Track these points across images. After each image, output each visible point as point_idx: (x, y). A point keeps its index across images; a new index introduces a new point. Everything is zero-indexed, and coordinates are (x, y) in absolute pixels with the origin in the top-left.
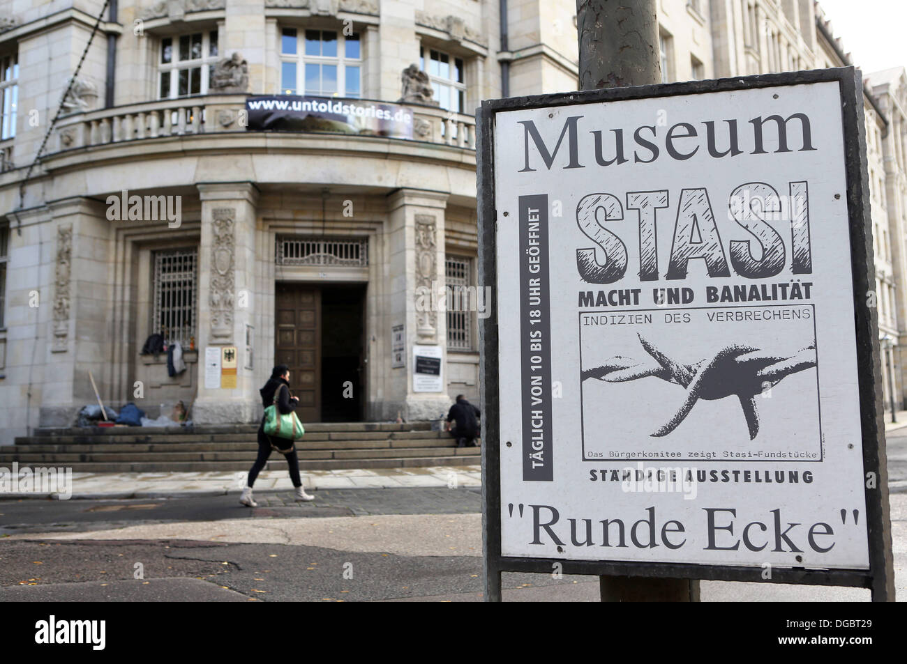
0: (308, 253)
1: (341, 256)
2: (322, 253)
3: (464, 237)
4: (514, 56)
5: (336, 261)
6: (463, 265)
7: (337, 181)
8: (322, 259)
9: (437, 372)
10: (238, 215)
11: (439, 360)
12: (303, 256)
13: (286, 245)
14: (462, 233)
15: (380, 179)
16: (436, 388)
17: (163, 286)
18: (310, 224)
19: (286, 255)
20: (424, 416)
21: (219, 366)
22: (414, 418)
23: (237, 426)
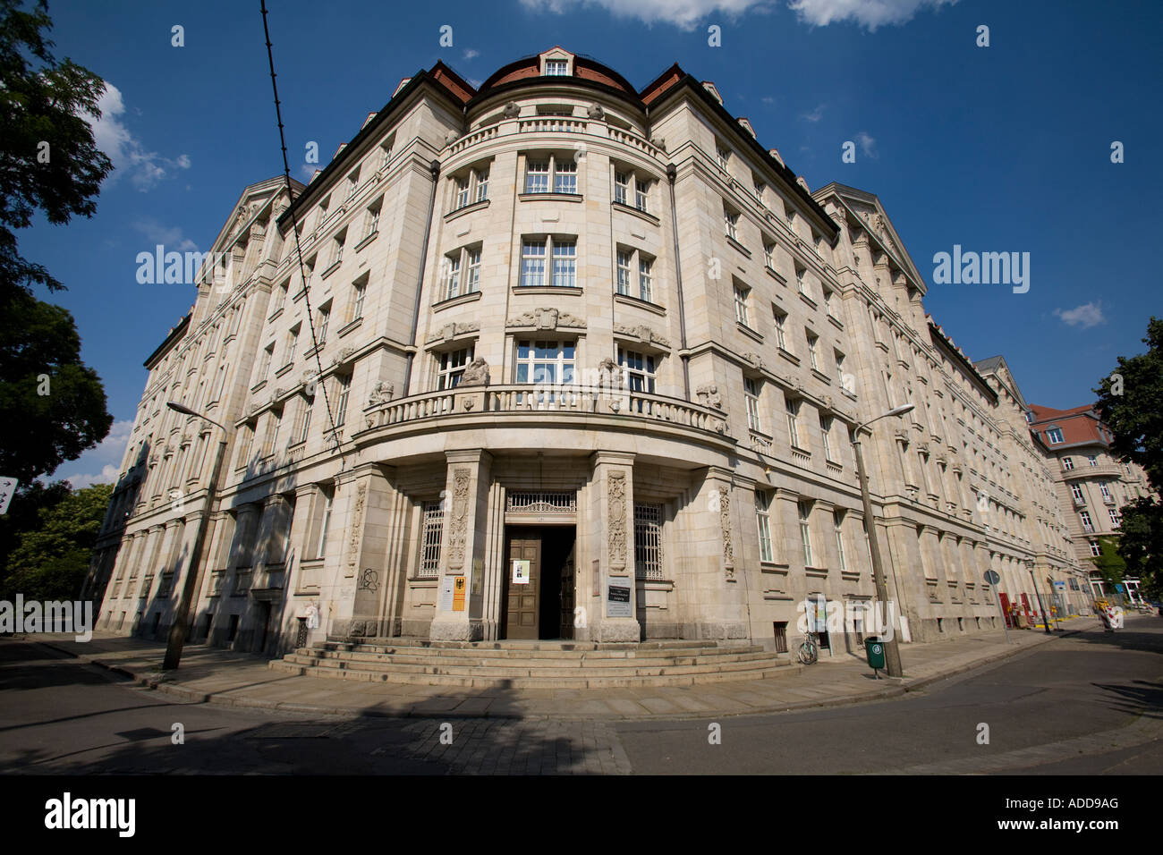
0: (530, 502)
1: (556, 505)
2: (541, 502)
4: (691, 352)
5: (552, 508)
6: (655, 510)
7: (547, 446)
8: (541, 506)
9: (625, 599)
10: (471, 474)
11: (629, 589)
12: (526, 504)
13: (514, 496)
15: (580, 444)
16: (627, 613)
17: (429, 527)
18: (531, 480)
19: (514, 504)
20: (615, 638)
21: (452, 592)
22: (606, 639)
23: (462, 643)
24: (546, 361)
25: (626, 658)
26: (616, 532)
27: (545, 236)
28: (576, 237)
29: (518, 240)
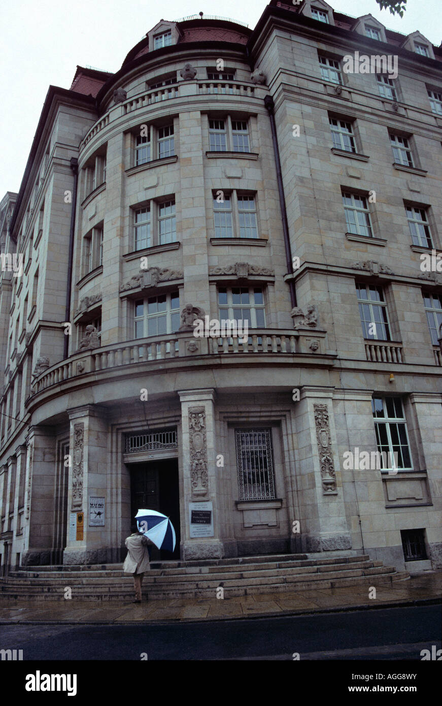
0: (144, 443)
1: (164, 442)
2: (153, 442)
3: (252, 414)
4: (294, 276)
5: (161, 446)
8: (153, 445)
9: (208, 521)
10: (85, 426)
11: (210, 512)
12: (141, 445)
13: (132, 439)
14: (249, 412)
16: (209, 534)
18: (140, 424)
19: (132, 446)
20: (196, 556)
21: (75, 526)
22: (189, 557)
23: (81, 566)
24: (157, 314)
25: (200, 572)
26: (196, 462)
27: (148, 201)
28: (174, 195)
29: (128, 212)
